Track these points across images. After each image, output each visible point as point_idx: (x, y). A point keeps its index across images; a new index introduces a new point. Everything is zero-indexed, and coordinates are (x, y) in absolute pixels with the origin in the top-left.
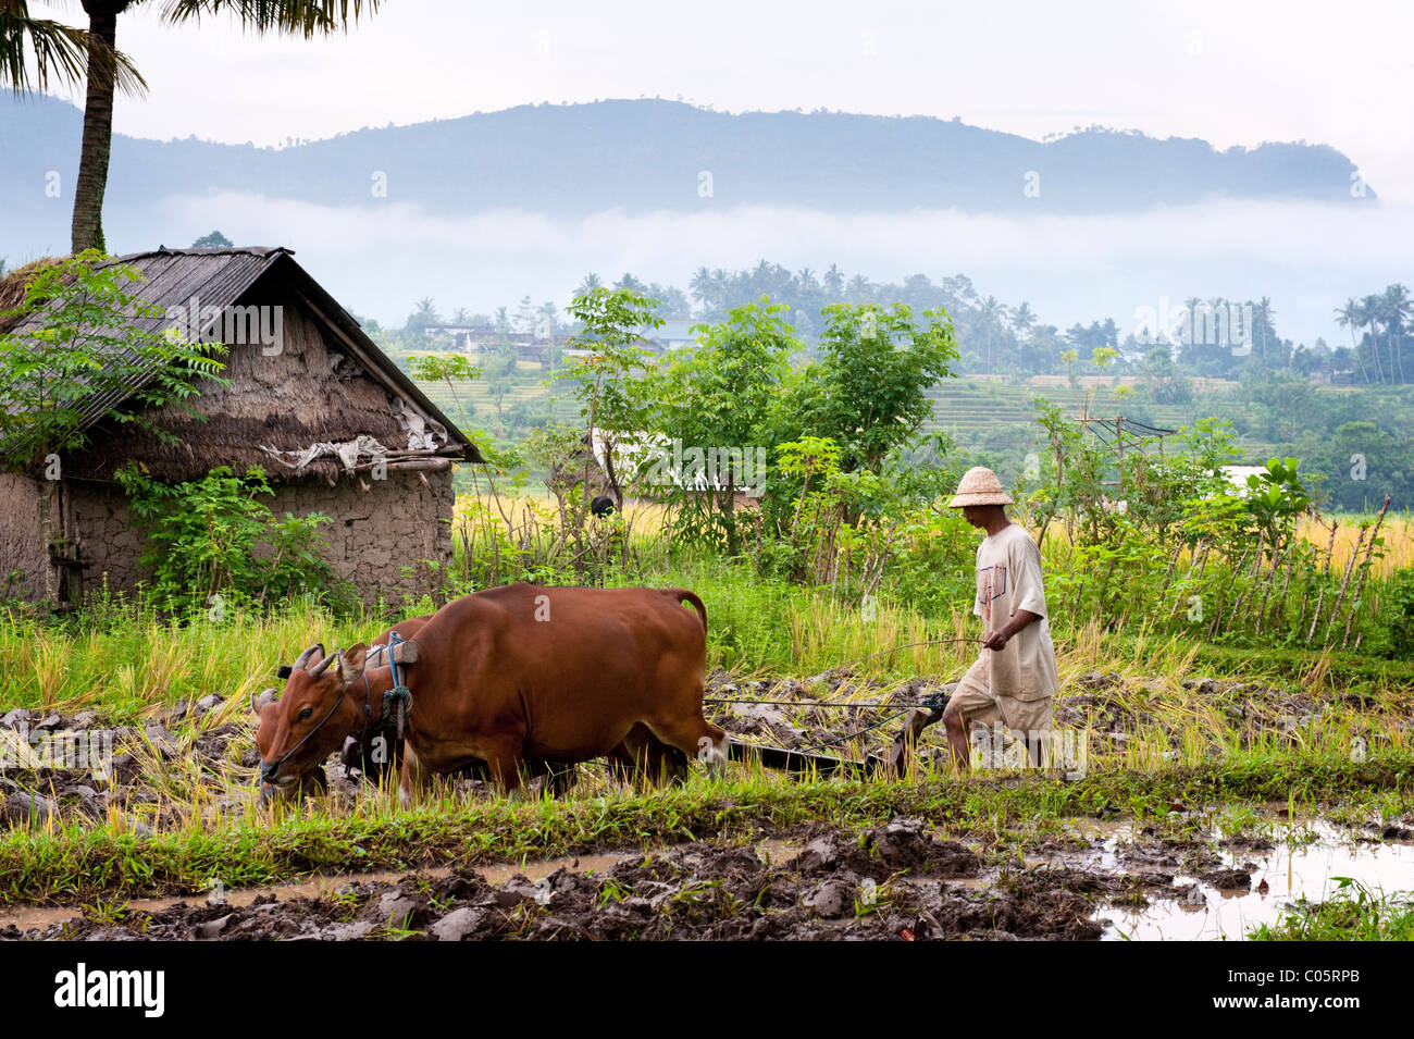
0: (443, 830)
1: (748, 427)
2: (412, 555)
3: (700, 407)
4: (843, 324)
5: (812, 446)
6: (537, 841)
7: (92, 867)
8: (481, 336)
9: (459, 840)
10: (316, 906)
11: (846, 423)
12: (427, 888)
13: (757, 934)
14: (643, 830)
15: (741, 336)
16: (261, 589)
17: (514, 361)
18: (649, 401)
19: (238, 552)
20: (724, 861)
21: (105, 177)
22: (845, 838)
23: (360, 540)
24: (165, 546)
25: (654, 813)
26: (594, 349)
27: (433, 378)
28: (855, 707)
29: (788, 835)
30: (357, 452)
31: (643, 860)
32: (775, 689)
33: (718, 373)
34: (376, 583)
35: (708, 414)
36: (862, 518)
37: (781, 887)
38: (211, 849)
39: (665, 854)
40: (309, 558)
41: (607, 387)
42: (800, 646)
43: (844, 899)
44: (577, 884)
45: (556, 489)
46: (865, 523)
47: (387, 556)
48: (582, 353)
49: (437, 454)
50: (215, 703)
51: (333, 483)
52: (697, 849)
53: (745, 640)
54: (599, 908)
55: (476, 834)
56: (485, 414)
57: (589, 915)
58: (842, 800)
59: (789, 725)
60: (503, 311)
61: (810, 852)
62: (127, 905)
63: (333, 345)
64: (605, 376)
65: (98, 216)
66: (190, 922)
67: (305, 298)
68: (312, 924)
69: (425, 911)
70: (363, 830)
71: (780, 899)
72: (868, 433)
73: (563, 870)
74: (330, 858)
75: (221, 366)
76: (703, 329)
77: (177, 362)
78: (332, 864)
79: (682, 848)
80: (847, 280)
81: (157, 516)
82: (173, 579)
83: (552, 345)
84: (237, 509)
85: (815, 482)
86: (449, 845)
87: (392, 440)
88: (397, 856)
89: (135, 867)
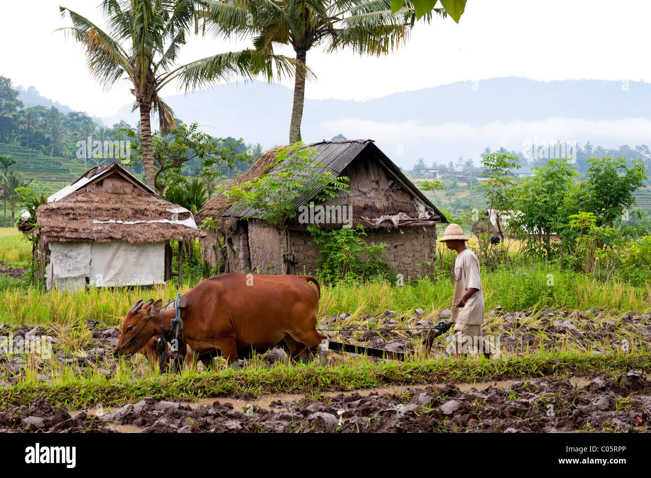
0: (441, 369)
1: (556, 208)
2: (420, 259)
3: (535, 200)
4: (596, 166)
5: (584, 216)
6: (479, 374)
7: (308, 379)
8: (443, 173)
9: (448, 373)
10: (394, 397)
11: (597, 206)
12: (437, 392)
13: (575, 416)
14: (522, 371)
15: (552, 171)
16: (362, 272)
17: (456, 182)
18: (515, 198)
19: (353, 258)
20: (557, 385)
21: (302, 114)
22: (608, 378)
23: (400, 254)
24: (326, 256)
25: (527, 365)
26: (492, 178)
27: (427, 190)
28: (606, 324)
29: (583, 376)
30: (399, 219)
31: (523, 383)
32: (571, 316)
33: (543, 187)
34: (406, 270)
35: (539, 203)
36: (605, 245)
37: (582, 397)
38: (352, 373)
39: (533, 382)
40: (381, 260)
41: (497, 193)
42: (580, 298)
43: (610, 403)
44: (497, 392)
45: (476, 234)
46: (606, 248)
47: (410, 260)
48: (487, 179)
49: (430, 220)
50: (346, 316)
51: (389, 231)
52: (545, 380)
53: (557, 295)
54: (507, 402)
55: (455, 371)
56: (444, 204)
57: (503, 405)
58: (606, 362)
59: (578, 330)
60: (451, 163)
61: (594, 383)
62: (322, 394)
63: (389, 177)
64: (496, 189)
65: (299, 129)
66: (345, 402)
67: (378, 159)
68: (393, 404)
69: (436, 401)
70: (410, 367)
71: (582, 402)
72: (607, 211)
73: (491, 386)
74: (398, 378)
75: (347, 186)
76: (537, 169)
77: (330, 185)
78: (398, 381)
79: (539, 379)
80: (594, 148)
81: (323, 244)
82: (329, 268)
83: (472, 176)
84: (353, 241)
85: (585, 231)
86: (444, 375)
87: (412, 214)
88: (424, 378)
89: (324, 379)
